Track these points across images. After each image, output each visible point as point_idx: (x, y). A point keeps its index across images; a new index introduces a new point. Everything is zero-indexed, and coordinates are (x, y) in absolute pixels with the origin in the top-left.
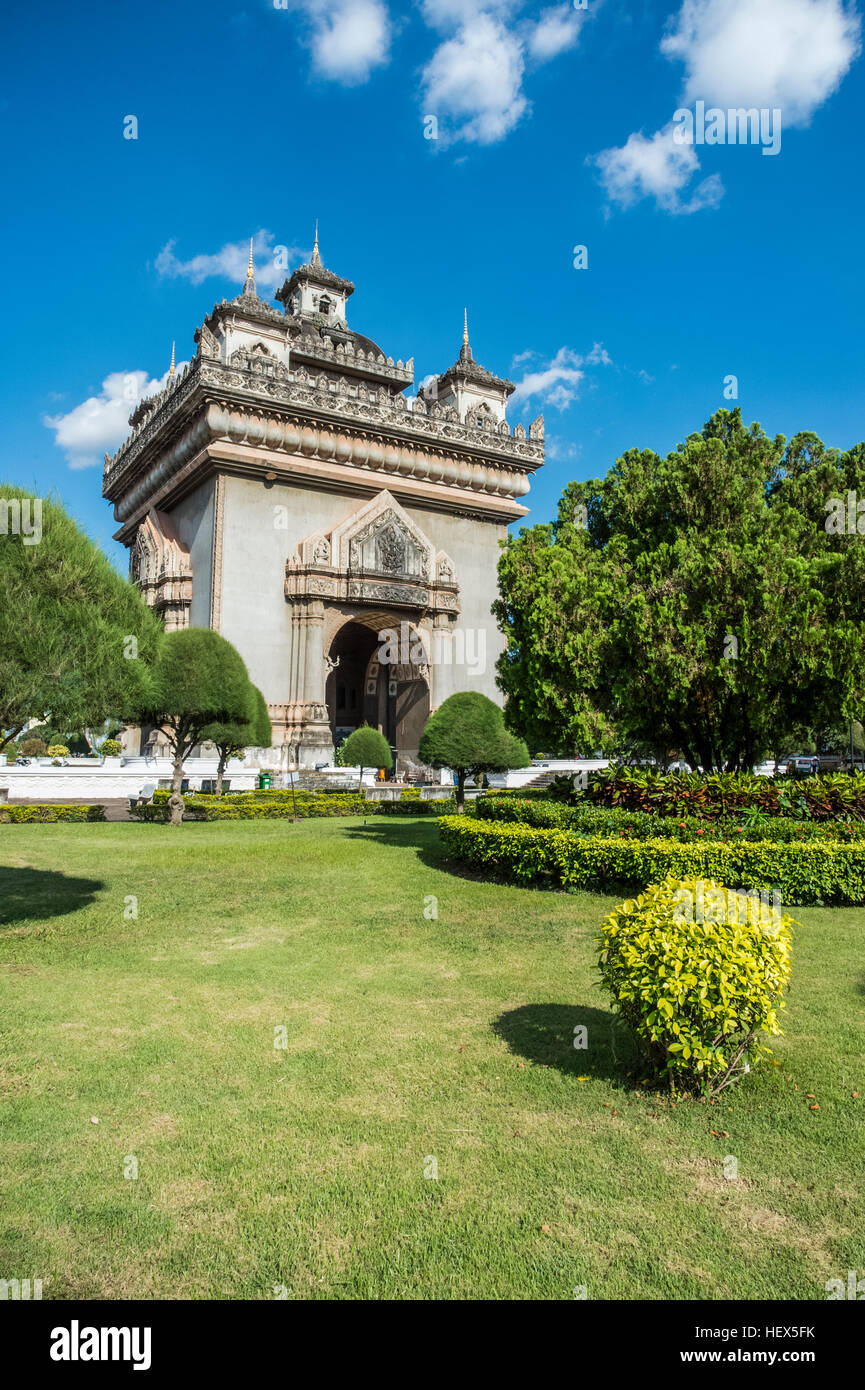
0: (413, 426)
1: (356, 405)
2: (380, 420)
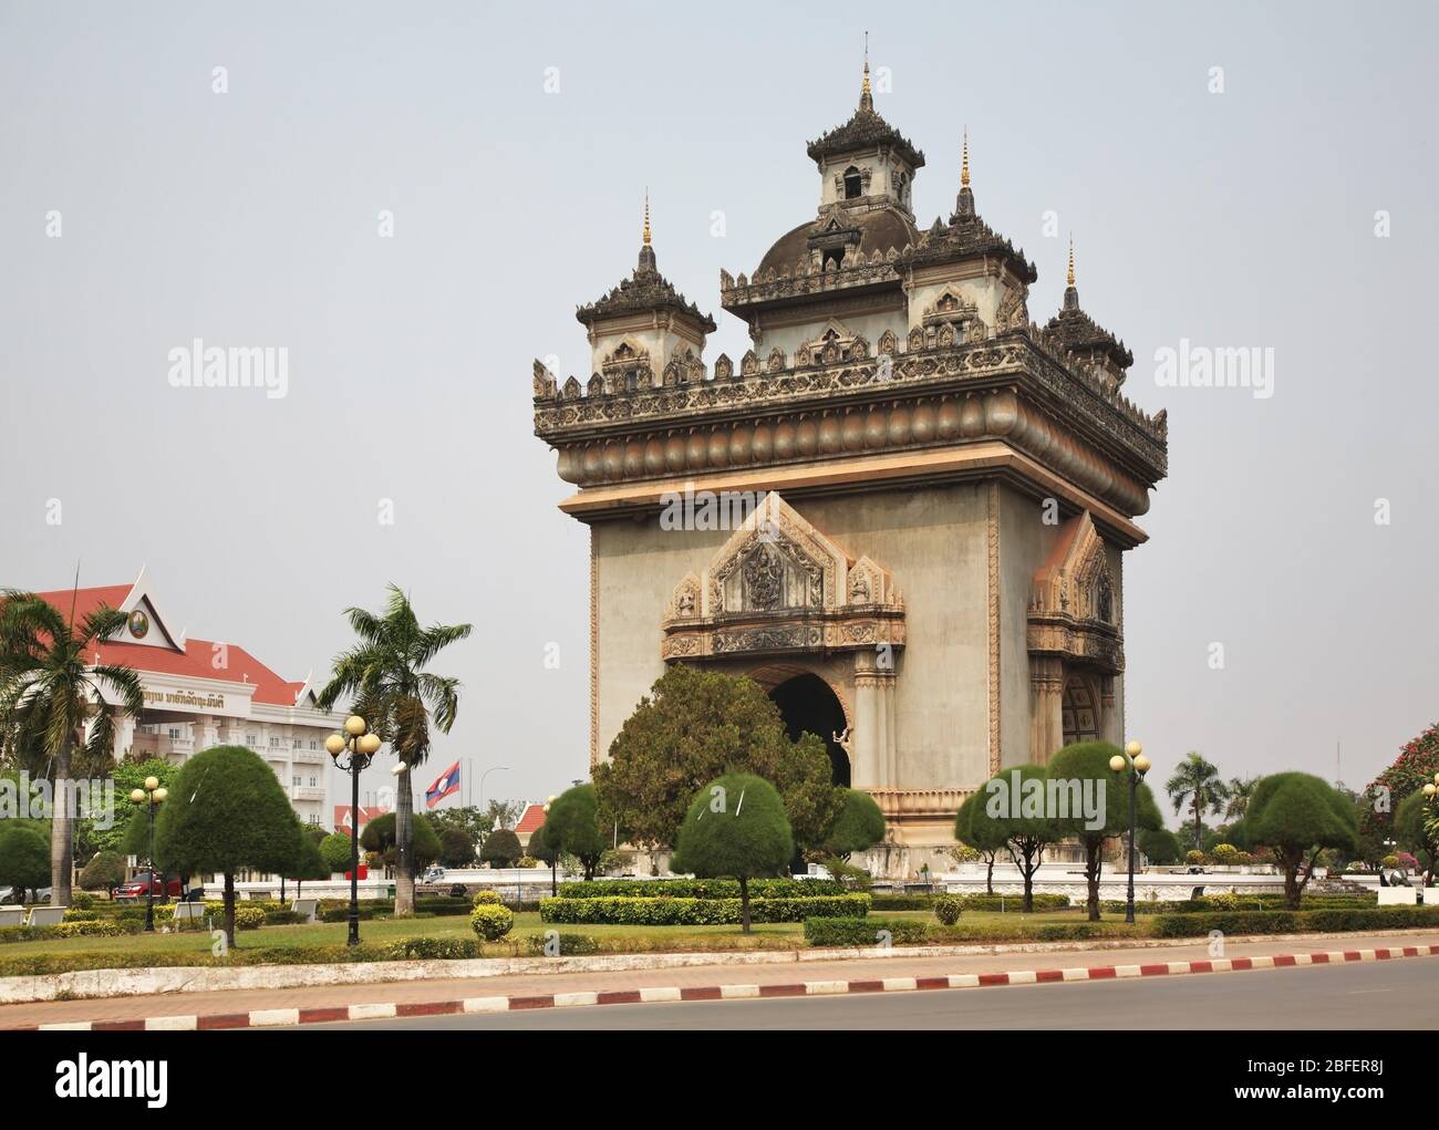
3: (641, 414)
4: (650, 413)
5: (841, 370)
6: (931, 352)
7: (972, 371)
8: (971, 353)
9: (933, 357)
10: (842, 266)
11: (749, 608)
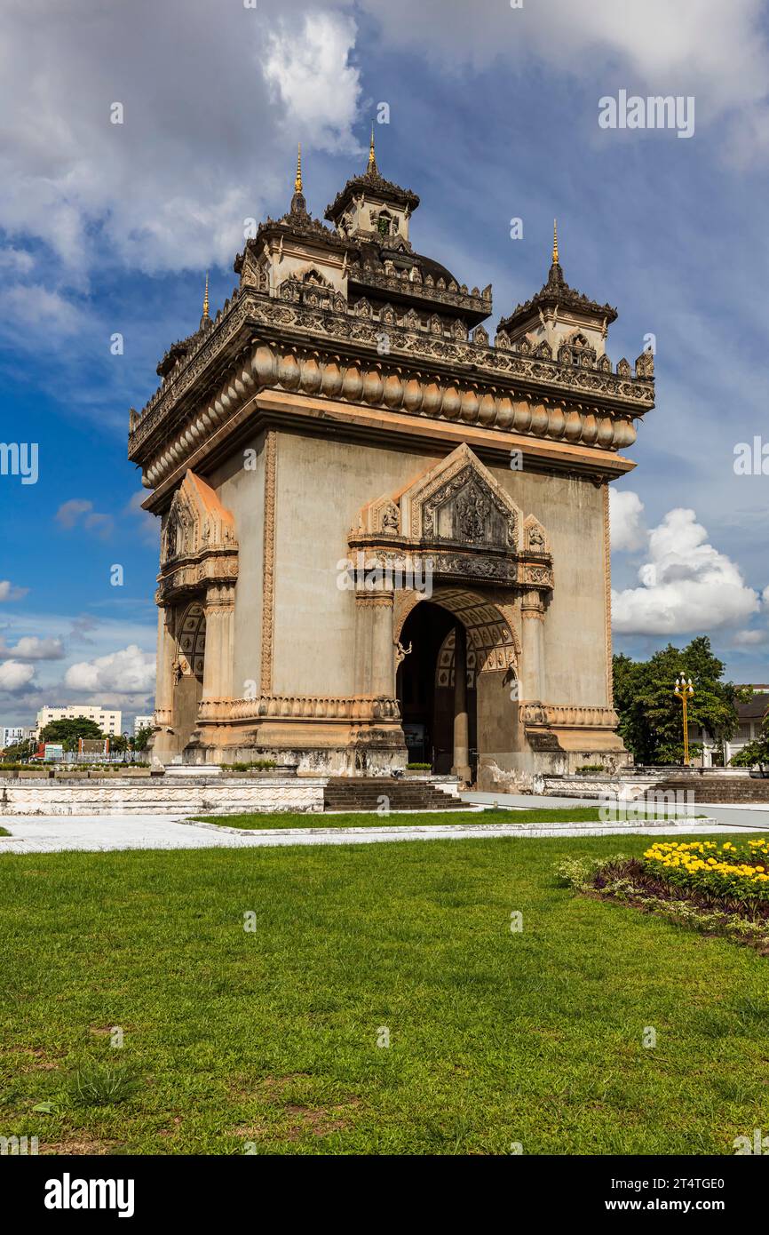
0: (496, 366)
1: (429, 343)
2: (456, 360)
11: (459, 537)
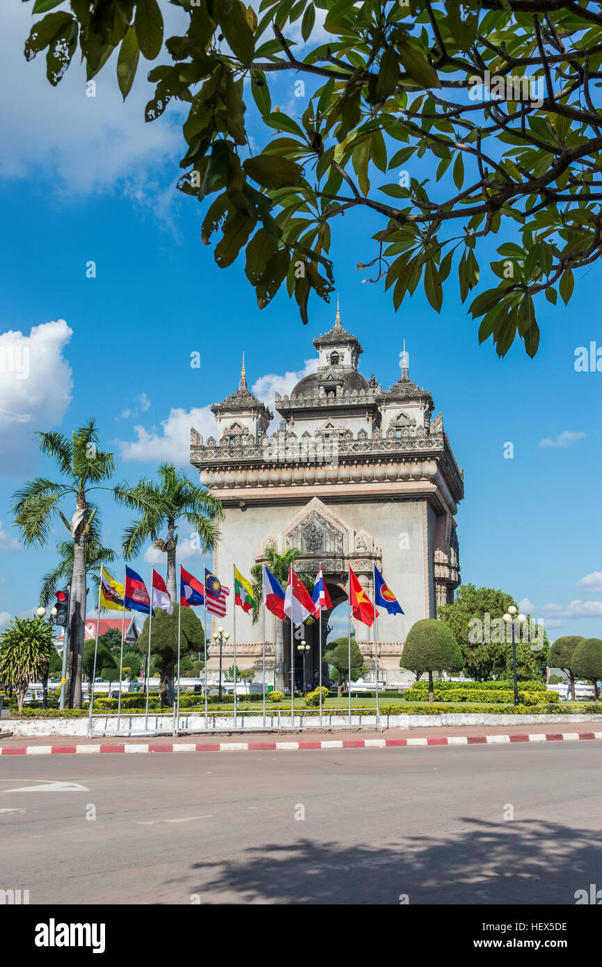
3: (249, 457)
4: (253, 456)
5: (353, 444)
6: (398, 439)
7: (418, 448)
8: (418, 441)
9: (400, 441)
10: (337, 395)
11: (305, 551)
